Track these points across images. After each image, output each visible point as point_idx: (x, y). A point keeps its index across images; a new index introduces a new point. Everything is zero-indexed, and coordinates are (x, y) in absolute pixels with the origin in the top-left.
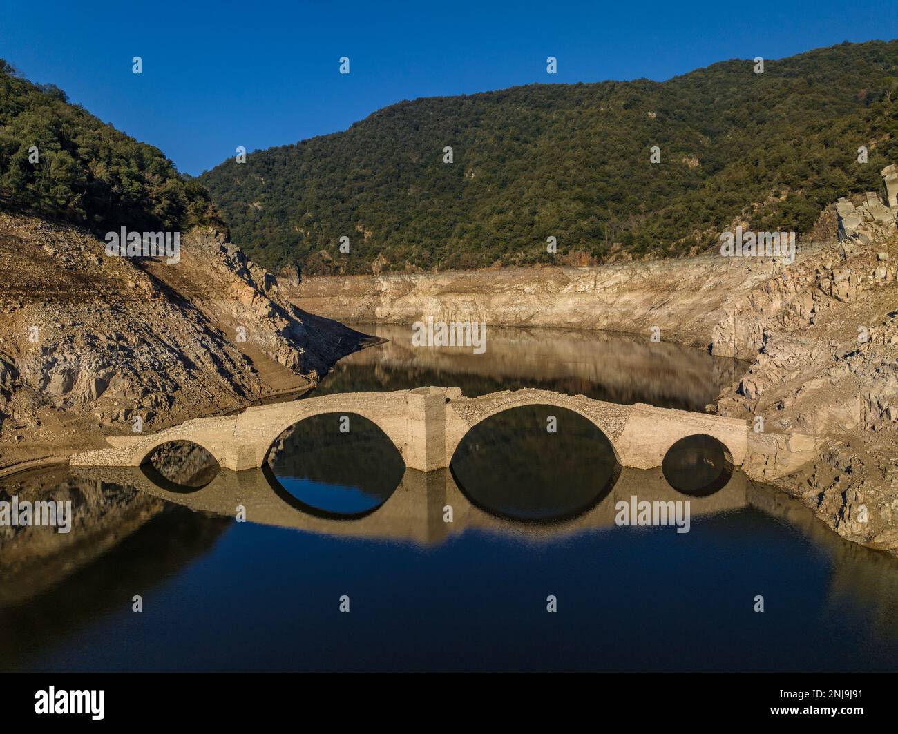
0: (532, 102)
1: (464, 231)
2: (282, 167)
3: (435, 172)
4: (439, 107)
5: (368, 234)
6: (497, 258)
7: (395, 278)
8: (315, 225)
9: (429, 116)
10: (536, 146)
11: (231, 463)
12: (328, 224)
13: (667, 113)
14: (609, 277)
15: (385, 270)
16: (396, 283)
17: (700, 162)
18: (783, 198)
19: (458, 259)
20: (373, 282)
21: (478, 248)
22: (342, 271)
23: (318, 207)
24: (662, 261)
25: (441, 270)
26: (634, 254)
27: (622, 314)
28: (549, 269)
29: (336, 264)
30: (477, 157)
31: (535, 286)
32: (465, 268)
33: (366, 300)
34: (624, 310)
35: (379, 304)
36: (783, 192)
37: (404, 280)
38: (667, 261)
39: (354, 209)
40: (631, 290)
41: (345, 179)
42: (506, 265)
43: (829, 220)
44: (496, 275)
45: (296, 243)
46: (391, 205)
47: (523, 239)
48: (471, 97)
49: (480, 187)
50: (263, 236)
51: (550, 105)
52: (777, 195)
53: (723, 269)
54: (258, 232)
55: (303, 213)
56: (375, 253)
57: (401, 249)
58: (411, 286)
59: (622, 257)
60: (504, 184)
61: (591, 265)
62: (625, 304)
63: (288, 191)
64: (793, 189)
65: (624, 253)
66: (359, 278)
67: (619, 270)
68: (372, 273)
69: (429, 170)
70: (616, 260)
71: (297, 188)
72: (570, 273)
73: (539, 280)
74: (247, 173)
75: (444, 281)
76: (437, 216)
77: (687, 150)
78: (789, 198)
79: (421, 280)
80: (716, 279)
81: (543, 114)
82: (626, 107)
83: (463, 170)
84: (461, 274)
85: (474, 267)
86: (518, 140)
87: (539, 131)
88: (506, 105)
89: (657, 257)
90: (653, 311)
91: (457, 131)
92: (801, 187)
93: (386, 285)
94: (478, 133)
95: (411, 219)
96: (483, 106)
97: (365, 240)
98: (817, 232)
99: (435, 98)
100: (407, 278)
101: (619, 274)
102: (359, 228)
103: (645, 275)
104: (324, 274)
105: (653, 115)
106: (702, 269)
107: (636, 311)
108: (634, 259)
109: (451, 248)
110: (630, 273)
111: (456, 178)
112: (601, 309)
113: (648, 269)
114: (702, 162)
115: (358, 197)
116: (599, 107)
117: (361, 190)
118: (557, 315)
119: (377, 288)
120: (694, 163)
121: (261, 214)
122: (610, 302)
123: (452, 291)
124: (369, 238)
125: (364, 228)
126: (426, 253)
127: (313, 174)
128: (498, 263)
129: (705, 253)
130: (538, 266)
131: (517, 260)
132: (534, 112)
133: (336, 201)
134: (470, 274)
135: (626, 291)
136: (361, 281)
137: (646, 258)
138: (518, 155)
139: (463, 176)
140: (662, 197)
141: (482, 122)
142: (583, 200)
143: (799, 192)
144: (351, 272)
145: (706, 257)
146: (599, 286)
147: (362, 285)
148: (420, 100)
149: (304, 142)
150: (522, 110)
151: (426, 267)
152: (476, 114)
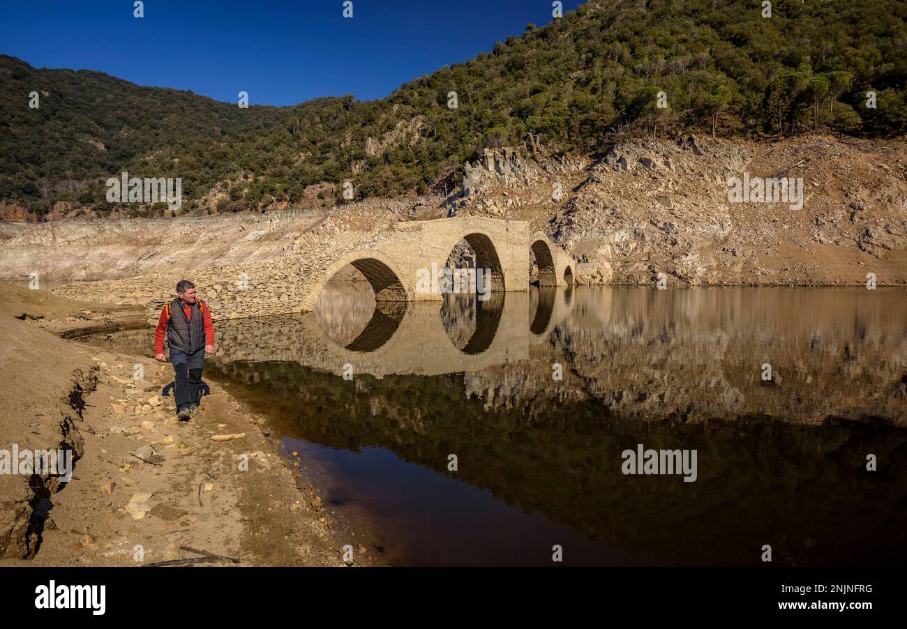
13: (59, 96)
14: (73, 232)
17: (105, 147)
18: (250, 180)
24: (133, 220)
26: (98, 211)
27: (102, 265)
34: (103, 262)
36: (249, 176)
38: (139, 220)
40: (107, 243)
43: (311, 196)
52: (246, 177)
53: (215, 227)
59: (84, 213)
61: (29, 220)
62: (102, 256)
64: (257, 175)
67: (84, 225)
70: (78, 215)
72: (2, 227)
77: (91, 134)
78: (256, 181)
80: (210, 234)
89: (129, 216)
90: (141, 262)
92: (263, 174)
98: (304, 202)
101: (84, 229)
103: (116, 230)
106: (187, 227)
107: (119, 262)
108: (99, 216)
110: (97, 229)
112: (71, 261)
113: (120, 226)
114: (108, 147)
122: (80, 255)
129: (187, 215)
135: (98, 244)
137: (114, 215)
143: (261, 178)
145: (188, 218)
146: (60, 240)
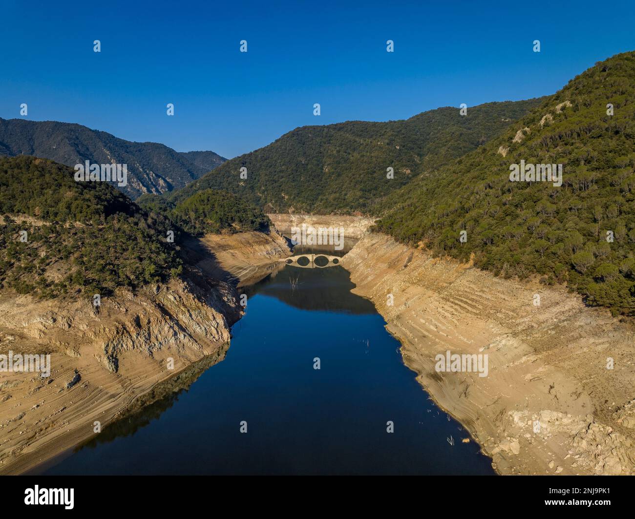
0: (353, 133)
1: (322, 200)
2: (249, 165)
3: (311, 168)
4: (314, 132)
5: (286, 197)
6: (332, 211)
7: (297, 216)
8: (266, 193)
9: (309, 136)
10: (353, 156)
11: (294, 261)
12: (271, 193)
13: (404, 146)
15: (293, 212)
16: (298, 218)
19: (319, 211)
20: (289, 217)
21: (326, 207)
22: (277, 212)
23: (266, 185)
25: (314, 215)
28: (348, 217)
29: (275, 209)
30: (329, 161)
31: (343, 223)
32: (322, 215)
33: (287, 224)
35: (292, 226)
37: (301, 217)
39: (280, 186)
41: (275, 172)
42: (335, 214)
44: (331, 218)
45: (259, 200)
46: (295, 185)
47: (341, 205)
48: (328, 127)
49: (329, 176)
50: (247, 198)
51: (360, 135)
54: (245, 196)
55: (260, 187)
56: (290, 206)
57: (299, 205)
58: (304, 219)
60: (339, 175)
61: (362, 216)
63: (253, 177)
65: (368, 215)
66: (284, 215)
68: (289, 213)
69: (309, 166)
71: (257, 175)
72: (355, 218)
73: (345, 221)
74: (236, 169)
75: (315, 219)
76: (312, 190)
77: (406, 166)
79: (306, 217)
81: (358, 139)
82: (388, 144)
83: (323, 167)
84: (320, 217)
85: (325, 215)
86: (346, 153)
87: (354, 150)
88: (342, 133)
91: (321, 146)
93: (294, 218)
94: (330, 147)
95: (303, 192)
96: (332, 132)
97: (285, 200)
99: (311, 127)
100: (302, 216)
102: (283, 195)
104: (271, 213)
105: (398, 148)
109: (317, 206)
111: (320, 170)
112: (359, 232)
114: (411, 171)
115: (281, 180)
116: (378, 141)
117: (282, 177)
118: (348, 233)
119: (291, 219)
120: (409, 171)
121: (245, 188)
123: (316, 223)
124: (287, 199)
125: (285, 195)
126: (308, 208)
127: (262, 169)
128: (333, 213)
130: (345, 215)
131: (339, 213)
132: (354, 138)
133: (273, 182)
134: (323, 217)
136: (285, 216)
138: (345, 161)
139: (323, 169)
140: (391, 188)
141: (331, 142)
142: (363, 191)
144: (281, 212)
147: (285, 218)
148: (305, 128)
149: (256, 151)
150: (349, 136)
151: (308, 212)
152: (329, 137)
